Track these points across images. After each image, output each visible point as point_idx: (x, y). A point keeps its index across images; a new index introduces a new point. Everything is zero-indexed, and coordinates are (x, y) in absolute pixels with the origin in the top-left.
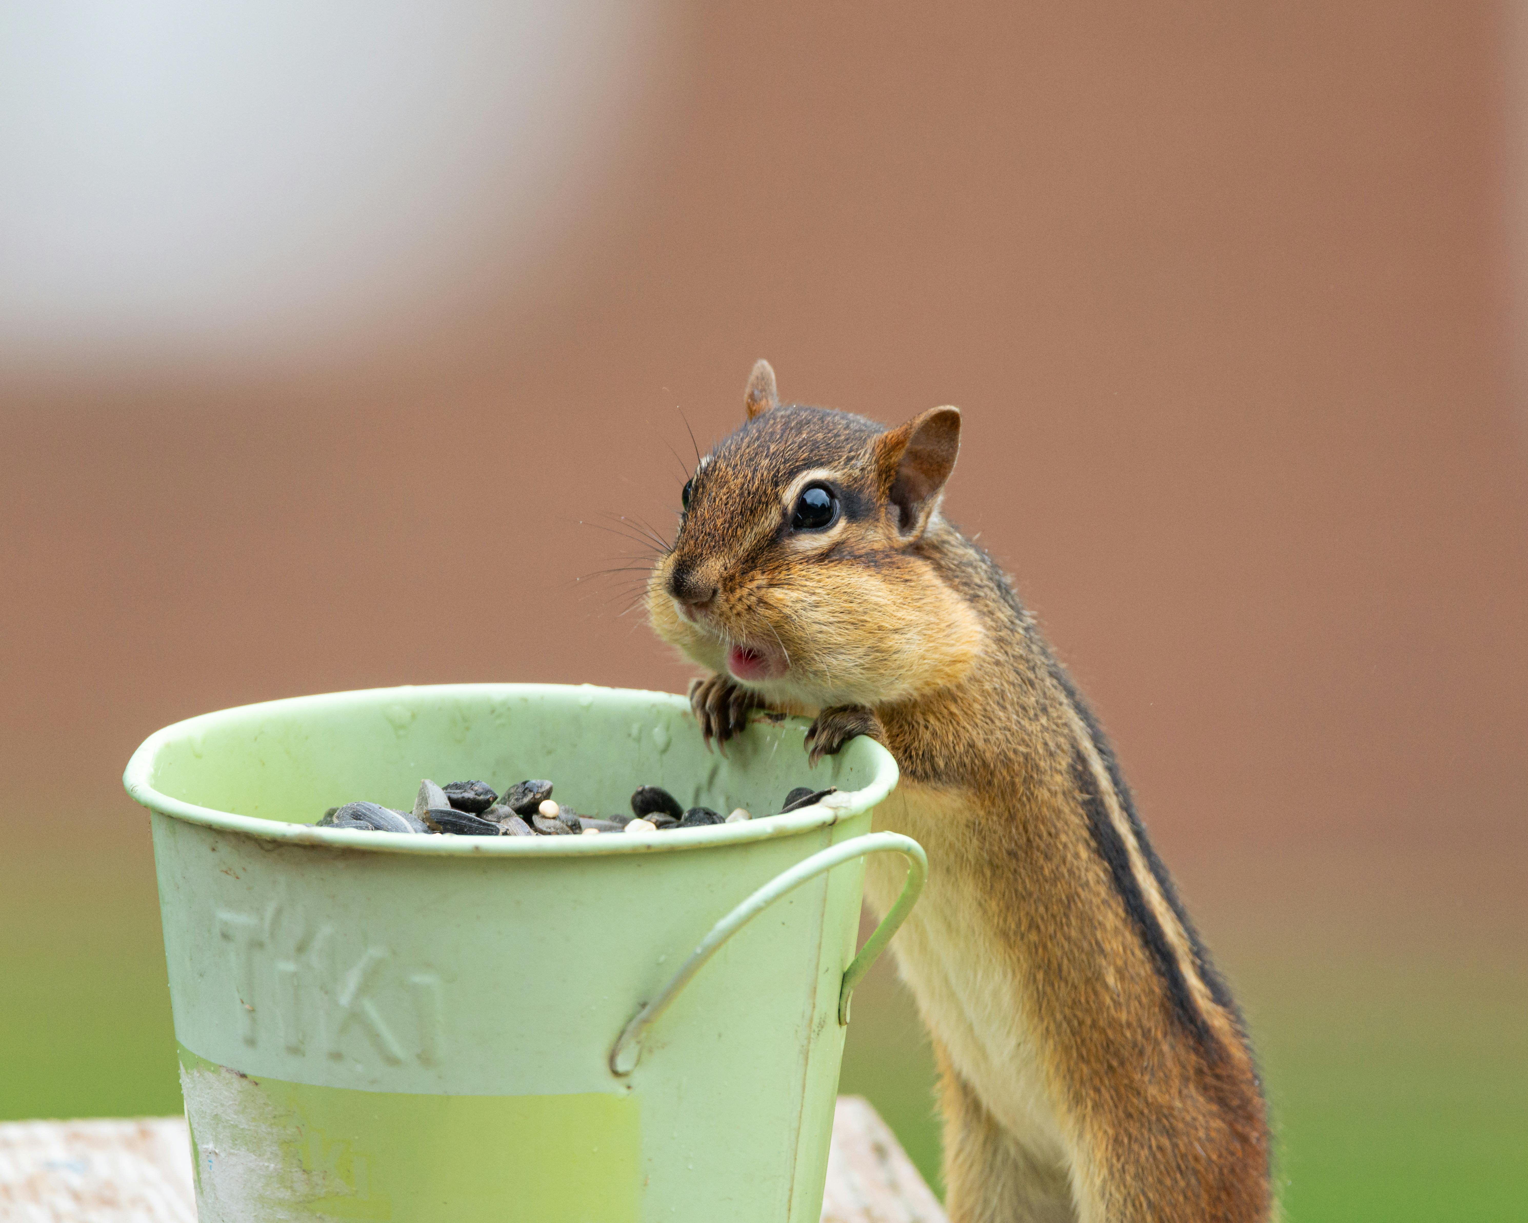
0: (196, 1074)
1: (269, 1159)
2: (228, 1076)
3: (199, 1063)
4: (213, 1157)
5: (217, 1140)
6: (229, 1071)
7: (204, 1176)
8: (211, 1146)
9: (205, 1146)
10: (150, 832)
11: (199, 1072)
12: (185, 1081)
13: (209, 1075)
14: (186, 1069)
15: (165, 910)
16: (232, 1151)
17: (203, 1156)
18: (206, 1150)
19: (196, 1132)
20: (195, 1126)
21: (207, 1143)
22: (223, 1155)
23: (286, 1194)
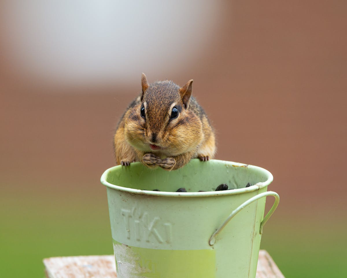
0: (117, 246)
1: (133, 265)
2: (124, 246)
3: (117, 243)
4: (120, 264)
5: (121, 260)
7: (118, 268)
8: (120, 262)
9: (119, 262)
10: (106, 191)
11: (117, 245)
12: (114, 247)
13: (120, 246)
14: (114, 244)
15: (110, 209)
16: (125, 263)
17: (118, 264)
18: (119, 263)
19: (116, 259)
20: (116, 257)
21: (119, 261)
22: (123, 264)
23: (137, 272)
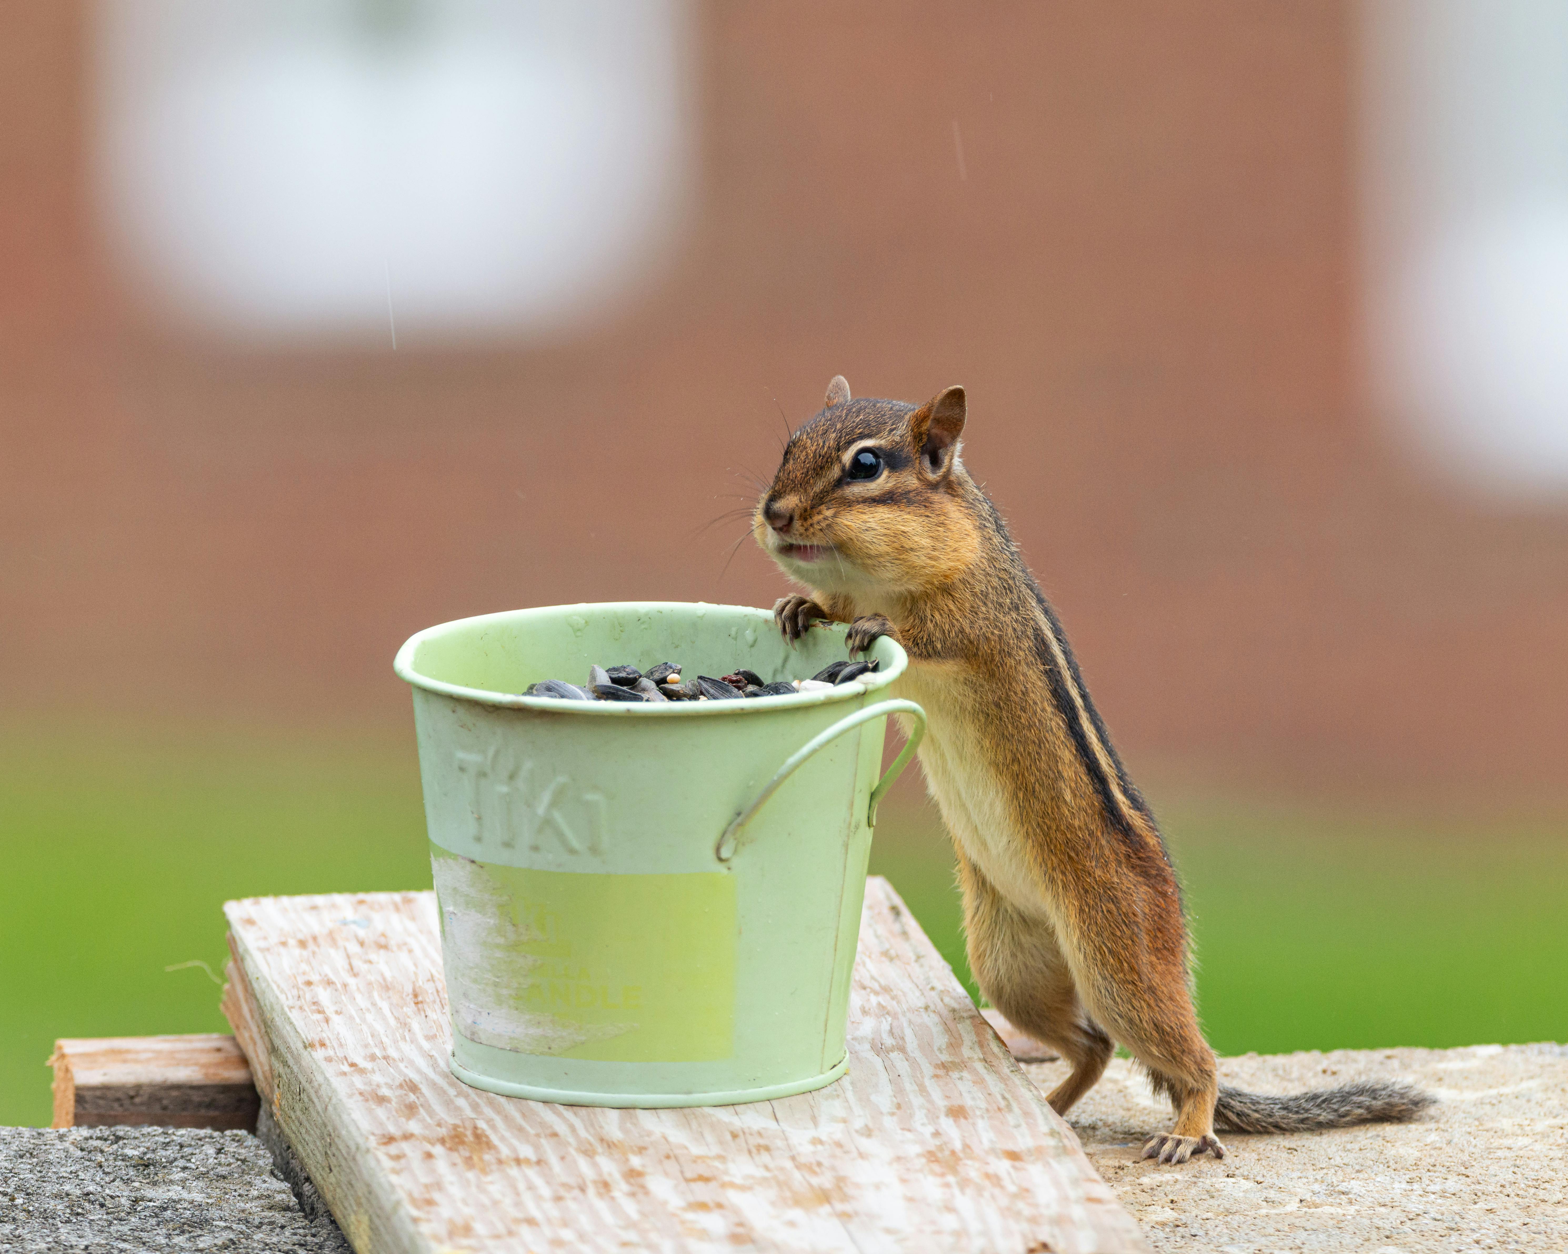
0: (442, 860)
1: (490, 917)
2: (463, 861)
3: (444, 854)
4: (453, 916)
5: (456, 904)
6: (464, 858)
7: (447, 929)
8: (451, 909)
9: (448, 909)
10: (412, 700)
11: (444, 859)
12: (435, 865)
13: (450, 861)
14: (435, 857)
15: (422, 752)
16: (466, 912)
17: (446, 915)
18: (448, 912)
19: (441, 900)
20: (441, 895)
21: (449, 907)
22: (459, 914)
23: (502, 941)
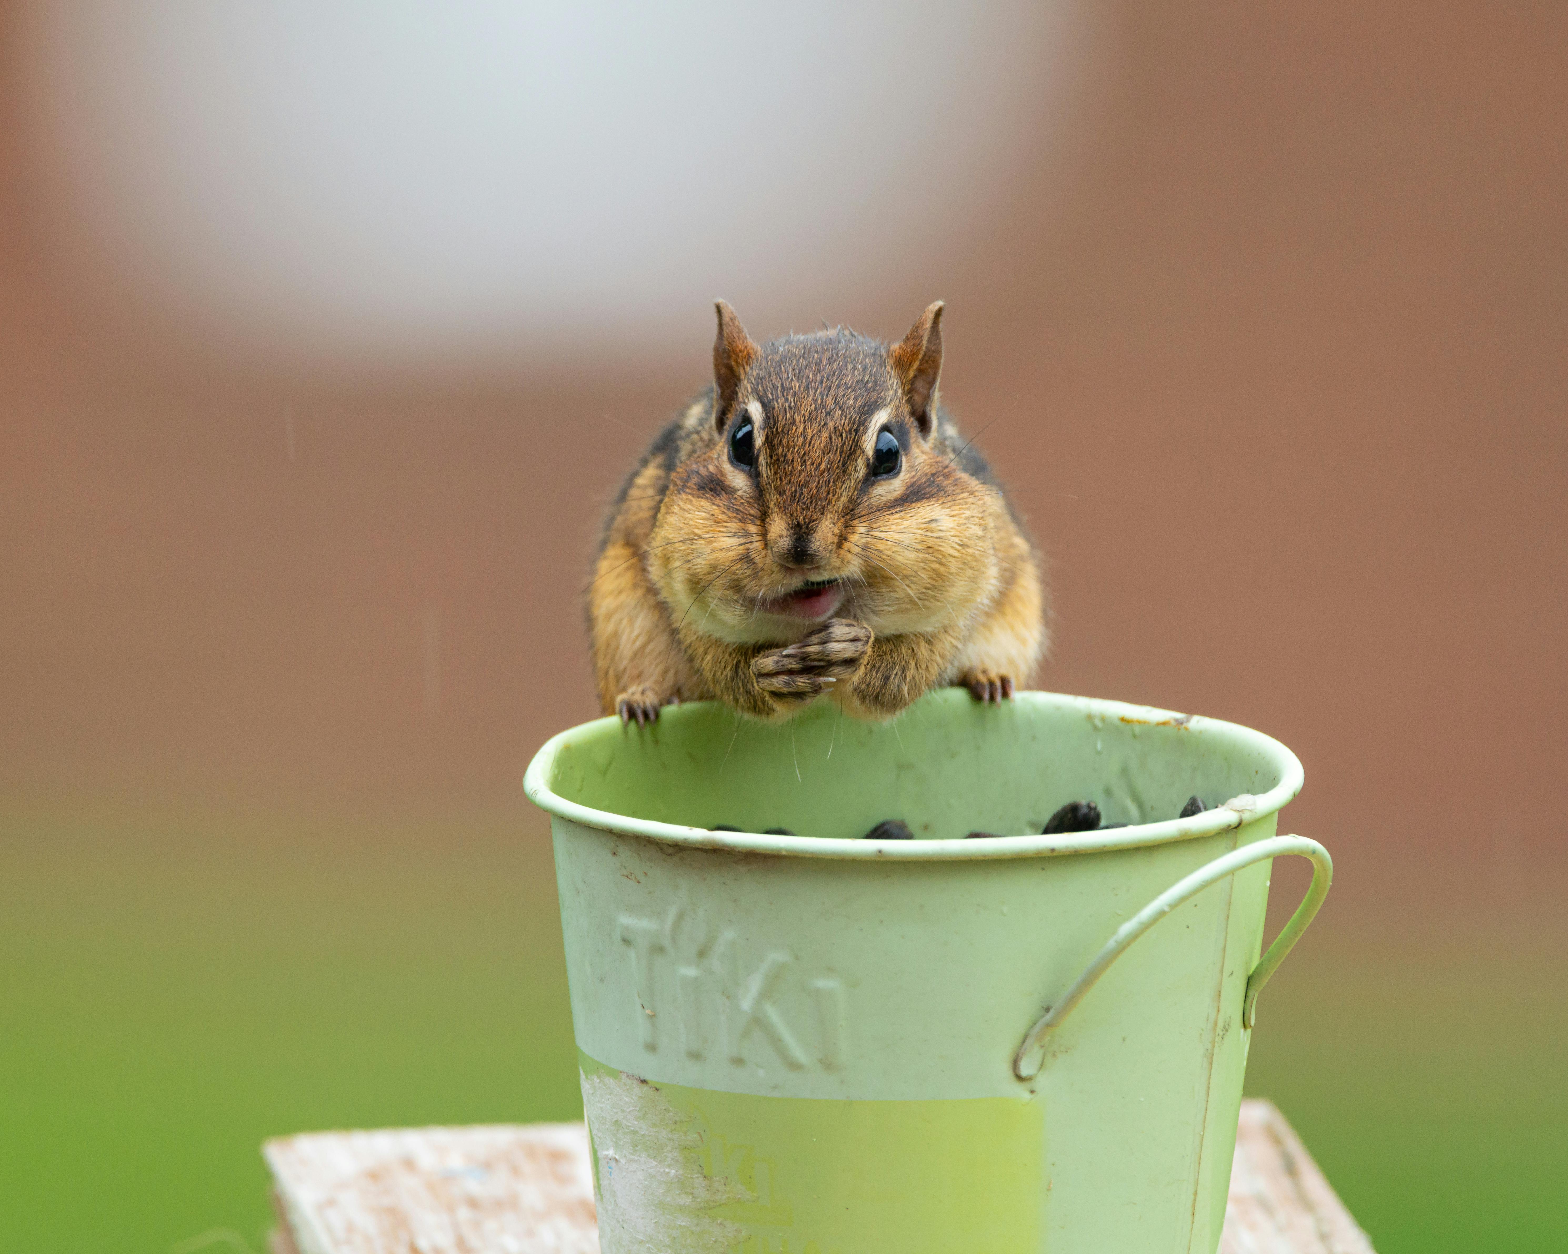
0: (596, 1079)
1: (669, 1166)
2: (629, 1081)
3: (599, 1069)
4: (613, 1164)
5: (617, 1146)
6: (630, 1076)
7: (605, 1182)
8: (611, 1153)
9: (605, 1153)
10: (550, 836)
11: (599, 1077)
12: (586, 1087)
13: (610, 1081)
14: (586, 1074)
15: (565, 915)
16: (632, 1157)
17: (602, 1163)
18: (606, 1156)
19: (596, 1139)
20: (595, 1131)
21: (607, 1149)
22: (623, 1161)
23: (687, 1200)
